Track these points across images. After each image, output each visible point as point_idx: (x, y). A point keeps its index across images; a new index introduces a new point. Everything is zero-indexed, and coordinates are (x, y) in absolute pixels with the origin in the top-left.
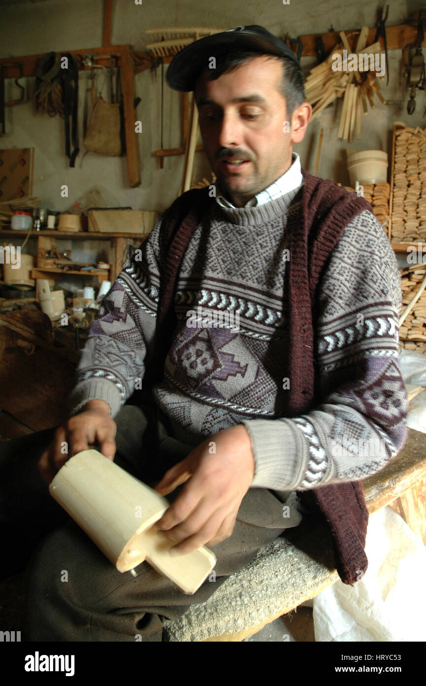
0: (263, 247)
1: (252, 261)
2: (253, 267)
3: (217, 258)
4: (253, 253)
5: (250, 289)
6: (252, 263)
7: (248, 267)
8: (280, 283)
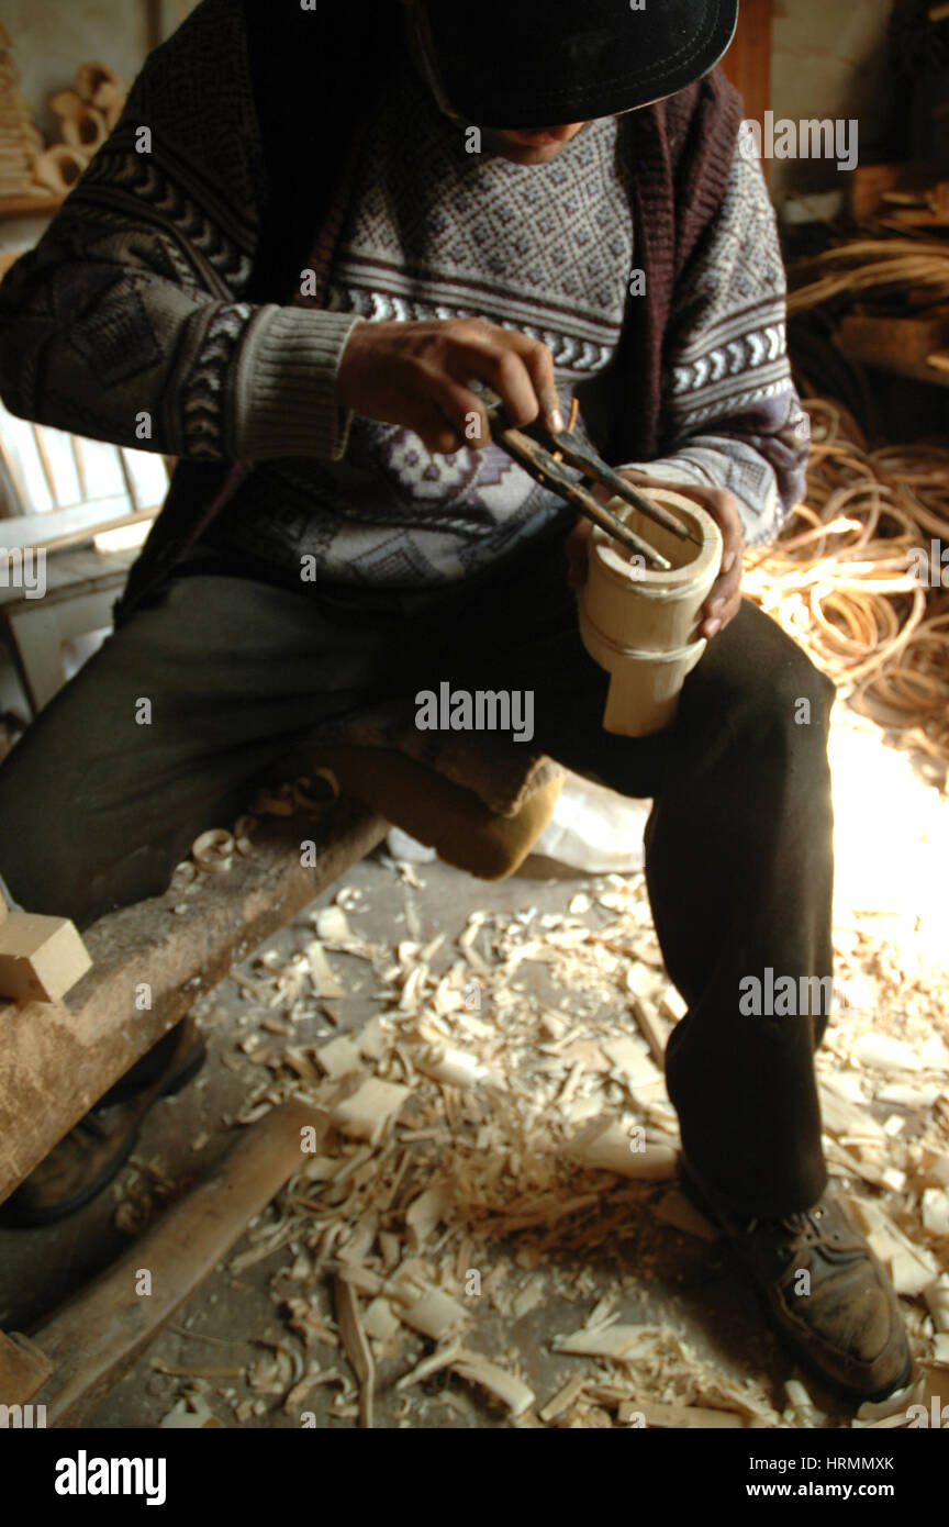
0: (570, 210)
1: (551, 244)
2: (554, 259)
3: (459, 230)
4: (553, 225)
5: (551, 306)
6: (551, 249)
7: (544, 258)
8: (619, 298)
